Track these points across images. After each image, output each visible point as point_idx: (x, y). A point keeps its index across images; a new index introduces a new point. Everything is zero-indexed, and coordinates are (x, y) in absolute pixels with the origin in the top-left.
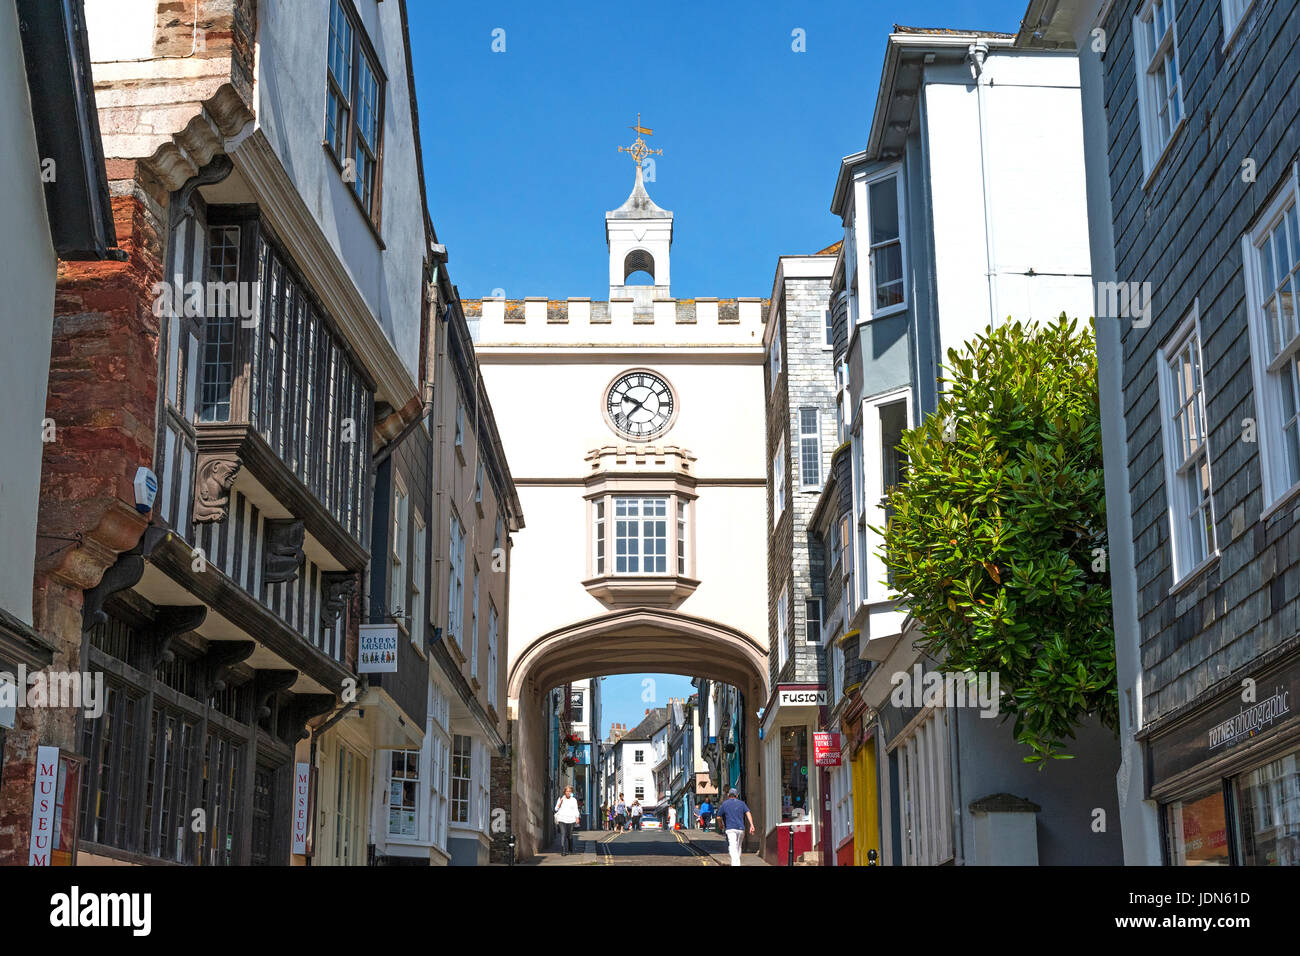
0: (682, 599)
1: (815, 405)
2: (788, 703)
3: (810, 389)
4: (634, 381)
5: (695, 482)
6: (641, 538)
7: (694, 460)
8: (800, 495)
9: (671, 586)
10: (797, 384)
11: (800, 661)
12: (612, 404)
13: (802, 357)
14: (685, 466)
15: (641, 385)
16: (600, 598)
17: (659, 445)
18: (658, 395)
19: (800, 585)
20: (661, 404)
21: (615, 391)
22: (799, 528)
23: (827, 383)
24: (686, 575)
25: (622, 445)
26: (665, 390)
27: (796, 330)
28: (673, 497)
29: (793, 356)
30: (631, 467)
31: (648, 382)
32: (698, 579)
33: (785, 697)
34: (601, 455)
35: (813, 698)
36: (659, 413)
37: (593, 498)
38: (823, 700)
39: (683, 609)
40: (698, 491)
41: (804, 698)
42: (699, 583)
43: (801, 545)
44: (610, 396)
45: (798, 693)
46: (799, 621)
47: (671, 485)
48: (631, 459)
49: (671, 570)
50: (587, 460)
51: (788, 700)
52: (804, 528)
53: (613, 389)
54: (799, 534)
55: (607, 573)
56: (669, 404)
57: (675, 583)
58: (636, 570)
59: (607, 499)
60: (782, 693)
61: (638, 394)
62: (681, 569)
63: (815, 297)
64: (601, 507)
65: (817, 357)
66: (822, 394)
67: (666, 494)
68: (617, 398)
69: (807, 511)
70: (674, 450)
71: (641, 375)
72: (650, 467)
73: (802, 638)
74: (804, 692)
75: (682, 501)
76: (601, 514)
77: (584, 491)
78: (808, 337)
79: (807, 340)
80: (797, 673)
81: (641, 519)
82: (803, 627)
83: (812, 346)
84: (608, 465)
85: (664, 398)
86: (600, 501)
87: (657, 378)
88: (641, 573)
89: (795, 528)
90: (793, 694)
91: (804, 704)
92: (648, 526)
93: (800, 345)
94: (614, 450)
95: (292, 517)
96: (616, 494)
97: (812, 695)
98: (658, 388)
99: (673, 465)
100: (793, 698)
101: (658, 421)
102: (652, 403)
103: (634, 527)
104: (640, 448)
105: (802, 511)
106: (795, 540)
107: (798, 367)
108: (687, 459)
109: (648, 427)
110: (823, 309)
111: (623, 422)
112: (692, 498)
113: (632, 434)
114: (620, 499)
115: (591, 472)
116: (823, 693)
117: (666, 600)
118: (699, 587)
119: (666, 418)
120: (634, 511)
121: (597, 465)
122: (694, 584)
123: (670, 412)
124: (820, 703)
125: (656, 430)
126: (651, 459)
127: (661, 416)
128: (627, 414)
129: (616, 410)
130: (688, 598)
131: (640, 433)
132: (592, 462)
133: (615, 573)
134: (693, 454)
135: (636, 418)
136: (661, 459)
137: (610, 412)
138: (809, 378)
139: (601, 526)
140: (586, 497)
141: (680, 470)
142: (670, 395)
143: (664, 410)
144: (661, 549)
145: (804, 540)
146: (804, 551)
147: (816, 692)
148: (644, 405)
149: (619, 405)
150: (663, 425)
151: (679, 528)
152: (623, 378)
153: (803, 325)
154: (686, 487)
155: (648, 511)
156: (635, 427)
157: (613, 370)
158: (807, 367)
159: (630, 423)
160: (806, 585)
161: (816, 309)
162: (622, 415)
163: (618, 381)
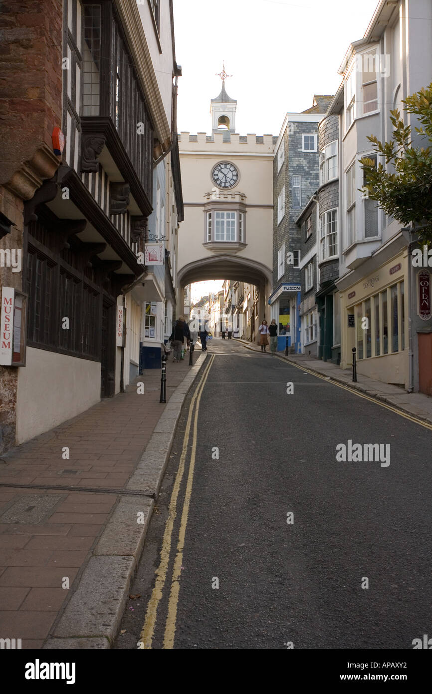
0: (240, 250)
1: (299, 174)
2: (286, 290)
3: (297, 168)
4: (223, 166)
5: (247, 206)
6: (225, 227)
7: (246, 197)
8: (292, 210)
9: (237, 246)
10: (292, 165)
11: (291, 274)
12: (214, 175)
13: (294, 154)
14: (242, 199)
15: (226, 168)
16: (210, 249)
17: (233, 191)
18: (232, 172)
19: (291, 245)
20: (233, 175)
22: (292, 222)
23: (304, 165)
24: (242, 241)
25: (218, 191)
26: (235, 170)
27: (292, 143)
28: (238, 211)
29: (291, 154)
30: (223, 199)
31: (228, 166)
32: (246, 243)
33: (285, 288)
34: (210, 194)
35: (295, 288)
37: (206, 211)
39: (239, 254)
40: (247, 209)
41: (292, 288)
43: (293, 229)
44: (214, 171)
45: (290, 286)
47: (237, 207)
48: (222, 196)
49: (236, 239)
50: (204, 196)
51: (286, 289)
52: (294, 223)
53: (215, 169)
54: (292, 225)
55: (212, 240)
56: (237, 176)
57: (237, 244)
58: (223, 239)
59: (213, 211)
60: (283, 286)
61: (225, 171)
62: (240, 238)
63: (300, 130)
64: (210, 215)
65: (301, 155)
66: (302, 170)
67: (235, 210)
68: (216, 172)
69: (295, 216)
70: (238, 193)
71: (226, 164)
72: (229, 199)
73: (292, 265)
74: (292, 286)
75: (241, 213)
76: (210, 218)
77: (203, 208)
78: (297, 146)
79: (297, 148)
80: (289, 278)
81: (225, 220)
82: (292, 261)
83: (299, 150)
84: (213, 198)
85: (234, 173)
86: (210, 213)
87: (232, 165)
88: (225, 240)
90: (288, 287)
91: (292, 290)
92: (228, 222)
93: (294, 150)
95: (124, 181)
96: (216, 209)
98: (232, 169)
99: (237, 199)
101: (232, 182)
102: (230, 175)
103: (223, 222)
104: (225, 192)
105: (293, 216)
107: (293, 159)
108: (243, 196)
109: (228, 184)
110: (303, 135)
111: (219, 182)
112: (245, 212)
113: (222, 187)
114: (218, 212)
115: (206, 201)
116: (299, 287)
117: (235, 251)
118: (247, 246)
119: (235, 181)
120: (223, 217)
121: (209, 199)
122: (245, 245)
123: (237, 179)
124: (298, 290)
125: (231, 185)
126: (230, 197)
127: (233, 180)
128: (220, 179)
129: (216, 177)
130: (243, 251)
131: (225, 187)
132: (206, 197)
133: (216, 240)
134: (246, 195)
135: (223, 181)
136: (233, 196)
137: (213, 178)
138: (296, 163)
139: (210, 223)
140: (204, 211)
141: (241, 201)
142: (237, 172)
143: (235, 178)
144: (233, 232)
145: (294, 227)
146: (293, 232)
147: (296, 286)
148: (227, 176)
149: (217, 175)
150: (234, 184)
151: (240, 224)
152: (219, 164)
153: (295, 141)
154: (242, 207)
155: (228, 217)
156: (223, 184)
157: (215, 162)
158: (297, 158)
159: (221, 182)
160: (294, 245)
161: (300, 135)
162: (218, 179)
163: (217, 166)
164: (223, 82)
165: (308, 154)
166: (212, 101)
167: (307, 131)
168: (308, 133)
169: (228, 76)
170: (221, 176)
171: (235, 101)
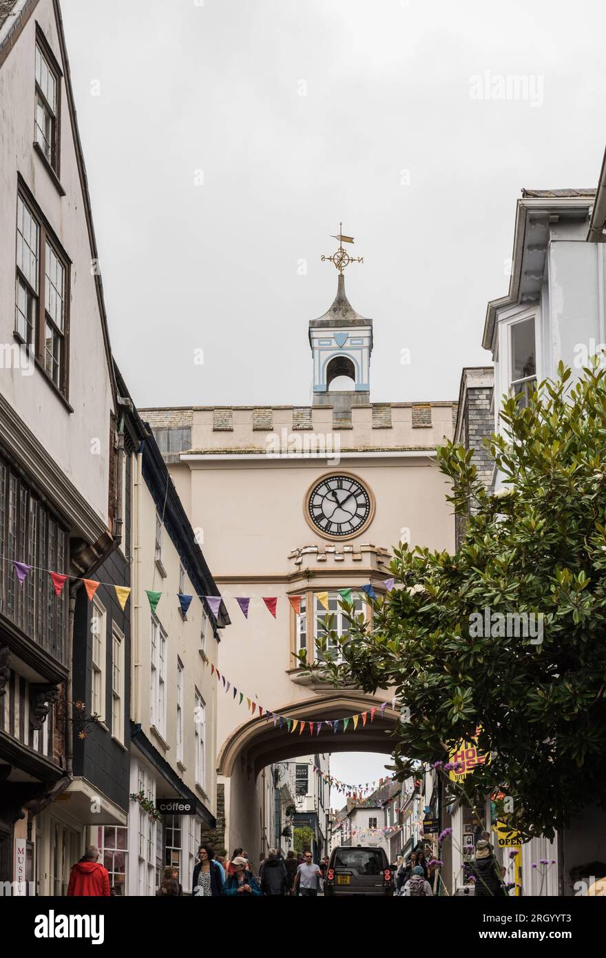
4: (333, 485)
7: (389, 558)
12: (314, 506)
14: (379, 563)
15: (340, 488)
16: (302, 685)
17: (356, 544)
18: (355, 497)
20: (359, 506)
21: (316, 493)
25: (322, 545)
26: (362, 493)
30: (330, 565)
31: (346, 485)
34: (303, 554)
36: (357, 514)
44: (312, 497)
47: (365, 582)
48: (330, 558)
50: (289, 559)
53: (314, 492)
55: (309, 662)
56: (366, 506)
59: (308, 593)
68: (317, 500)
70: (369, 549)
71: (340, 478)
72: (349, 565)
77: (288, 587)
84: (310, 563)
85: (361, 499)
87: (354, 480)
93: (481, 453)
94: (315, 550)
96: (316, 589)
98: (356, 490)
99: (368, 563)
101: (356, 521)
102: (351, 504)
104: (339, 547)
109: (345, 528)
111: (324, 523)
113: (333, 533)
114: (320, 594)
115: (293, 570)
119: (363, 519)
121: (299, 564)
123: (367, 513)
125: (354, 529)
126: (349, 558)
127: (359, 516)
128: (327, 515)
129: (317, 512)
131: (339, 533)
132: (294, 561)
135: (335, 519)
136: (358, 557)
137: (311, 513)
140: (289, 593)
141: (376, 567)
142: (367, 498)
143: (362, 511)
148: (343, 507)
149: (320, 506)
150: (360, 526)
152: (324, 482)
156: (334, 528)
159: (330, 523)
162: (322, 516)
163: (319, 485)
164: (341, 277)
166: (313, 324)
169: (352, 260)
170: (329, 507)
171: (368, 323)
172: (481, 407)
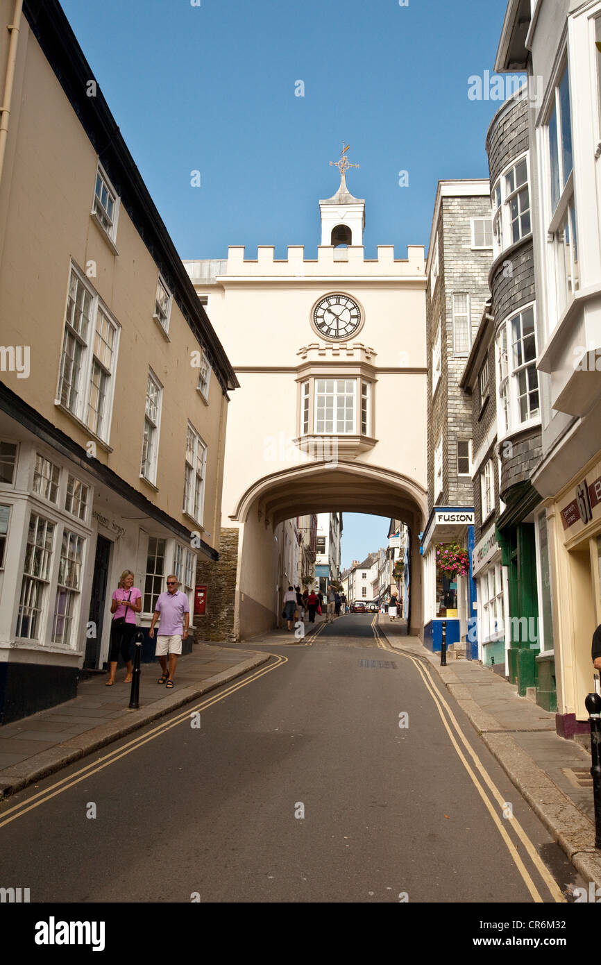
0: (364, 451)
1: (465, 291)
2: (442, 522)
3: (462, 279)
4: (333, 301)
5: (376, 370)
6: (335, 408)
7: (375, 354)
8: (453, 359)
9: (357, 442)
10: (451, 275)
11: (453, 489)
12: (317, 317)
13: (455, 255)
14: (368, 358)
15: (338, 303)
17: (350, 345)
18: (350, 310)
19: (452, 429)
20: (352, 317)
21: (320, 307)
22: (453, 384)
23: (475, 275)
24: (368, 435)
25: (323, 344)
26: (355, 307)
27: (450, 235)
28: (359, 379)
29: (448, 255)
30: (329, 357)
31: (343, 301)
32: (376, 439)
33: (440, 517)
34: (308, 350)
35: (463, 518)
36: (350, 323)
37: (301, 381)
38: (471, 520)
39: (362, 459)
40: (378, 377)
41: (456, 518)
42: (378, 441)
43: (455, 397)
44: (316, 311)
45: (451, 514)
46: (452, 457)
47: (357, 371)
48: (329, 353)
49: (356, 431)
50: (298, 354)
51: (442, 520)
52: (457, 385)
53: (318, 306)
54: (453, 389)
55: (310, 433)
56: (358, 317)
57: (359, 440)
58: (331, 431)
59: (312, 379)
60: (437, 514)
61: (337, 309)
62: (364, 429)
63: (465, 211)
64: (307, 387)
65: (468, 255)
66: (471, 283)
67: (354, 377)
68: (320, 312)
69: (459, 371)
70: (360, 346)
71: (338, 296)
72: (343, 357)
73: (455, 470)
74: (456, 514)
75: (365, 383)
76: (307, 392)
77: (295, 376)
78: (461, 241)
79: (459, 243)
80: (450, 498)
81: (335, 395)
82: (455, 462)
83: (463, 247)
84: (313, 356)
85: (354, 312)
86: (306, 383)
87: (349, 299)
88: (335, 432)
89: (449, 384)
90: (447, 515)
91: (455, 523)
92: (340, 400)
93: (454, 247)
94: (317, 346)
96: (317, 376)
97: (462, 516)
98: (350, 305)
99: (358, 356)
100: (447, 518)
101: (350, 328)
102: (346, 317)
103: (330, 399)
104: (336, 346)
105: (455, 371)
106: (449, 393)
107: (452, 263)
108: (370, 353)
109: (342, 333)
110: (472, 220)
111: (325, 329)
112: (373, 382)
113: (332, 337)
114: (321, 380)
115: (300, 362)
116: (471, 514)
117: (353, 453)
118: (377, 445)
119: (355, 326)
120: (330, 390)
121: (304, 358)
122: (373, 442)
123: (358, 323)
124: (468, 522)
125: (348, 334)
126: (343, 353)
127: (352, 324)
128: (328, 323)
129: (320, 321)
130: (369, 452)
131: (336, 336)
132: (302, 355)
133: (316, 433)
134: (375, 351)
135: (334, 326)
136: (350, 352)
137: (315, 322)
138: (461, 271)
139: (307, 401)
140: (296, 381)
141: (365, 361)
142: (359, 311)
143: (354, 321)
144: (350, 416)
145: (456, 394)
146: (456, 402)
147: (465, 514)
148: (340, 317)
149: (323, 317)
150: (353, 331)
151: (364, 403)
152: (326, 299)
153: (457, 231)
154: (369, 373)
155: (340, 389)
156: (333, 333)
157: (319, 293)
158: (460, 262)
159: (329, 329)
160: (457, 429)
161: (466, 219)
162: (324, 324)
163: (322, 301)
165: (483, 254)
167: (480, 211)
168: (481, 215)
170: (329, 318)
172: (453, 212)
